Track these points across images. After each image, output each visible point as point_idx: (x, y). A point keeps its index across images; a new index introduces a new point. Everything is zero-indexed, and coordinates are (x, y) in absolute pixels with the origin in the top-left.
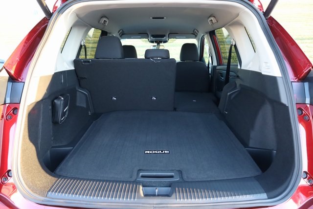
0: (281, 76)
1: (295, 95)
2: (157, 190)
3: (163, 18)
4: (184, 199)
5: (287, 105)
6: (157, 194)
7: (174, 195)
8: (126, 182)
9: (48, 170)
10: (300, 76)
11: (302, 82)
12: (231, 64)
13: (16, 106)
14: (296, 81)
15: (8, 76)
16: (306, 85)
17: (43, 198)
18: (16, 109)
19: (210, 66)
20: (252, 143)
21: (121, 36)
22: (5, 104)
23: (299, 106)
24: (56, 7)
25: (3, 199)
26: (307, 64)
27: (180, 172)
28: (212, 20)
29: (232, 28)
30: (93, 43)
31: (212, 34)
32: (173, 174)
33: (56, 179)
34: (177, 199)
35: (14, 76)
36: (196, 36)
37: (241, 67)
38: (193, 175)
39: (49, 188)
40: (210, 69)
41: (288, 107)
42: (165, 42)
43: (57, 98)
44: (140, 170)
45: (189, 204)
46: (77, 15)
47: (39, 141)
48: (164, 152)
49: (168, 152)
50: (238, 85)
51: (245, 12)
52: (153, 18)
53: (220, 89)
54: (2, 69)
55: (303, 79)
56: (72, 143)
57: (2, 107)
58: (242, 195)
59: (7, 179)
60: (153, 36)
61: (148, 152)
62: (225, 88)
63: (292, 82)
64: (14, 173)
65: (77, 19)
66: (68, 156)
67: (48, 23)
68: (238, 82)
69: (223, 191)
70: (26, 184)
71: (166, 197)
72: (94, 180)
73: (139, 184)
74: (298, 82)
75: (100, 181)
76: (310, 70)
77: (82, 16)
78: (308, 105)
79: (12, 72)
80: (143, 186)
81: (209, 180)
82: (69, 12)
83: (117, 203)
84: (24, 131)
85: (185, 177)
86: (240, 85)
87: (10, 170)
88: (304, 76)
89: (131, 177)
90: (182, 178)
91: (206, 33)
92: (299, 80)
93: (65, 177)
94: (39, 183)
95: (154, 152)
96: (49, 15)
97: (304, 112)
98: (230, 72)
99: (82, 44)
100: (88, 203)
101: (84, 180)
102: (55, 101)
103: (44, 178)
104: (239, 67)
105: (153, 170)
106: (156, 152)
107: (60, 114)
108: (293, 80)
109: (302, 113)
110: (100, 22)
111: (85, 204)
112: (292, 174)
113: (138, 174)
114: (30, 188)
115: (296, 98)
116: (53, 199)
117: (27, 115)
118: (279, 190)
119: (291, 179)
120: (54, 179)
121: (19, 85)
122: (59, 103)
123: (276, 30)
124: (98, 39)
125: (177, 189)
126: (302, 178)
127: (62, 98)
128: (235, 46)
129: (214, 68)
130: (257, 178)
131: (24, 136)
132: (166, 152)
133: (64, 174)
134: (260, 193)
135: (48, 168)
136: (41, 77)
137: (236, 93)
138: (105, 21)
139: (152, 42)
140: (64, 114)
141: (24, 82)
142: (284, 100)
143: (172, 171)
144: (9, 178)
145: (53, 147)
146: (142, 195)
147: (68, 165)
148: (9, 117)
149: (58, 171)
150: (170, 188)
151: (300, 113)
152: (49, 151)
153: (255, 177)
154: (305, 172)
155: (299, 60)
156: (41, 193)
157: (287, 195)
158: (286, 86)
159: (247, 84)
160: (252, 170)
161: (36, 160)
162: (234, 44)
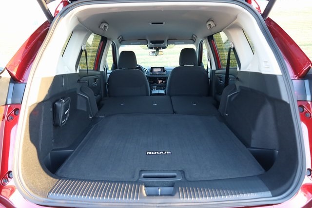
0: (281, 74)
1: (295, 93)
2: (160, 190)
3: (162, 23)
4: (187, 198)
5: (288, 103)
6: (159, 193)
7: (177, 194)
8: (129, 182)
9: (49, 172)
10: (300, 74)
11: (302, 79)
12: (230, 67)
13: (17, 106)
14: (296, 78)
15: (10, 77)
16: (307, 82)
17: (44, 199)
18: (17, 110)
19: (209, 71)
20: (253, 144)
21: (120, 43)
22: (6, 104)
23: (300, 103)
24: (58, 12)
25: (3, 201)
26: (307, 62)
27: (183, 172)
28: (210, 24)
29: (230, 32)
30: (92, 52)
31: (210, 39)
32: (176, 174)
33: (57, 180)
34: (180, 198)
35: (16, 77)
36: (194, 42)
37: (240, 69)
38: (196, 174)
39: (50, 190)
40: (209, 74)
41: (289, 104)
42: (164, 48)
43: (57, 101)
44: (142, 171)
45: (193, 203)
46: (79, 19)
47: (40, 142)
48: (165, 153)
49: (170, 153)
50: (237, 87)
51: (244, 13)
52: (152, 23)
53: (220, 92)
54: (4, 70)
55: (303, 77)
56: (73, 146)
57: (3, 108)
58: (246, 193)
59: (8, 180)
60: (152, 42)
61: (150, 153)
62: (225, 91)
63: (292, 80)
64: (15, 174)
65: (78, 23)
66: (69, 158)
67: (49, 26)
68: (238, 84)
69: (226, 190)
70: (27, 185)
71: (170, 197)
72: (95, 181)
73: (142, 185)
74: (298, 79)
75: (102, 181)
76: (310, 68)
77: (83, 20)
78: (309, 103)
79: (14, 73)
80: (146, 186)
81: (212, 179)
82: (71, 16)
83: (120, 203)
84: (26, 131)
85: (188, 177)
86: (240, 87)
87: (10, 172)
88: (304, 73)
89: (133, 177)
90: (185, 178)
91: (205, 38)
92: (299, 77)
93: (66, 178)
94: (40, 184)
95: (156, 153)
96: (51, 18)
97: (305, 109)
98: (230, 76)
99: (83, 49)
100: (90, 203)
101: (85, 181)
102: (56, 103)
103: (45, 180)
104: (238, 70)
105: (155, 171)
106: (158, 153)
107: (61, 116)
108: (293, 78)
109: (304, 110)
110: (100, 27)
111: (87, 204)
112: (296, 172)
113: (140, 174)
114: (30, 189)
115: (297, 96)
116: (54, 199)
117: (29, 116)
118: (284, 188)
119: (295, 176)
120: (55, 180)
121: (20, 86)
122: (60, 105)
123: (274, 30)
124: (97, 48)
125: (180, 188)
126: (306, 176)
127: (63, 101)
128: (234, 49)
129: (213, 72)
130: (260, 177)
131: (25, 137)
132: (168, 153)
133: (65, 176)
134: (264, 191)
135: (49, 170)
136: (43, 79)
137: (236, 95)
138: (105, 26)
139: (151, 48)
140: (64, 117)
141: (26, 83)
142: (285, 97)
143: (174, 171)
144: (9, 179)
145: (53, 150)
146: (145, 195)
147: (69, 166)
148: (10, 117)
149: (59, 172)
150: (173, 188)
151: (302, 110)
152: (50, 154)
153: (258, 176)
154: (309, 169)
155: (299, 58)
156: (43, 194)
157: (291, 193)
158: (286, 84)
159: (247, 85)
160: (256, 169)
161: (37, 161)
162: (233, 47)
